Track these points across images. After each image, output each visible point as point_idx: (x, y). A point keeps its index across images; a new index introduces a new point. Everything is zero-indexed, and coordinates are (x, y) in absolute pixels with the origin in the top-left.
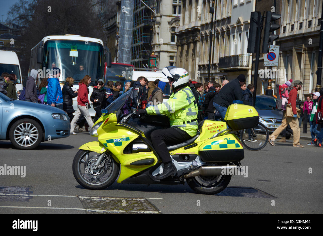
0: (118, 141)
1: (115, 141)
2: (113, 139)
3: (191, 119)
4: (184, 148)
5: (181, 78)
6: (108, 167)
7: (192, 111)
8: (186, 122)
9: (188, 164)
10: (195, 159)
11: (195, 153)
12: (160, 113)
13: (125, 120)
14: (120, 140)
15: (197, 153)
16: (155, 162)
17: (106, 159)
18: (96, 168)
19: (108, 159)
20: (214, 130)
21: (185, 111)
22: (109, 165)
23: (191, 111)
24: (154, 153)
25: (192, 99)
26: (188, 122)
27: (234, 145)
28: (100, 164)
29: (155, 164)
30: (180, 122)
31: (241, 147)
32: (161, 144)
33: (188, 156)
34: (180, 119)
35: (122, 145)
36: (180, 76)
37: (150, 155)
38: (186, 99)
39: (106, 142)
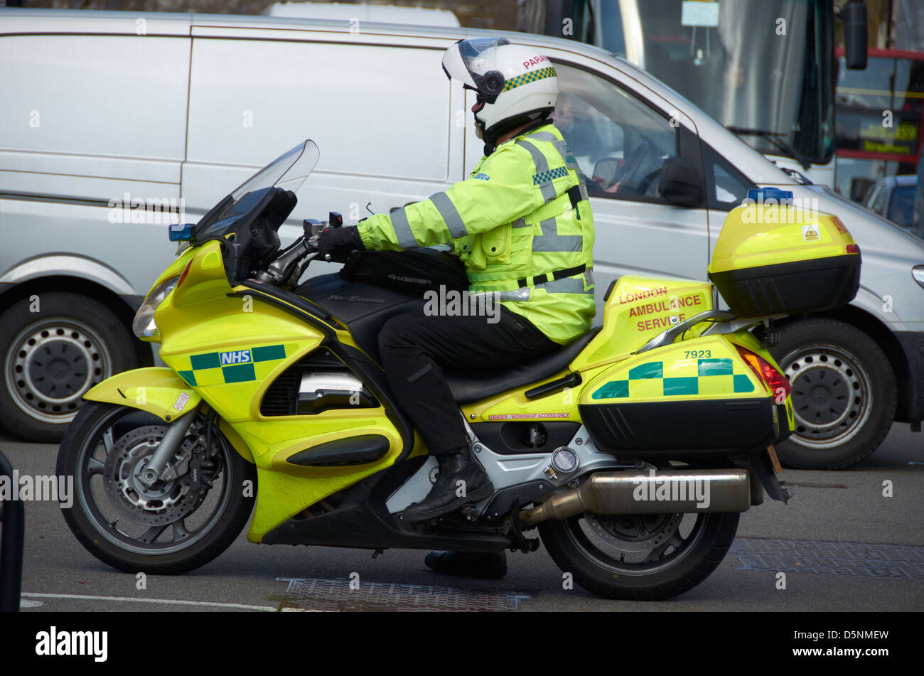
0: (237, 360)
1: (226, 363)
2: (219, 351)
3: (551, 267)
4: (526, 393)
5: (508, 89)
6: (205, 479)
7: (559, 233)
8: (530, 280)
9: (541, 461)
10: (567, 444)
11: (568, 414)
12: (415, 241)
13: (279, 271)
14: (244, 356)
15: (576, 416)
16: (392, 453)
17: (195, 444)
18: (151, 482)
19: (205, 445)
20: (656, 315)
21: (526, 231)
22: (208, 468)
23: (555, 230)
24: (390, 415)
25: (558, 179)
26: (540, 280)
27: (729, 379)
28: (168, 464)
29: (391, 461)
30: (504, 278)
31: (759, 391)
32: (418, 375)
33: (539, 426)
34: (504, 267)
35: (254, 379)
36: (507, 78)
37: (374, 423)
38: (532, 180)
39: (188, 367)
